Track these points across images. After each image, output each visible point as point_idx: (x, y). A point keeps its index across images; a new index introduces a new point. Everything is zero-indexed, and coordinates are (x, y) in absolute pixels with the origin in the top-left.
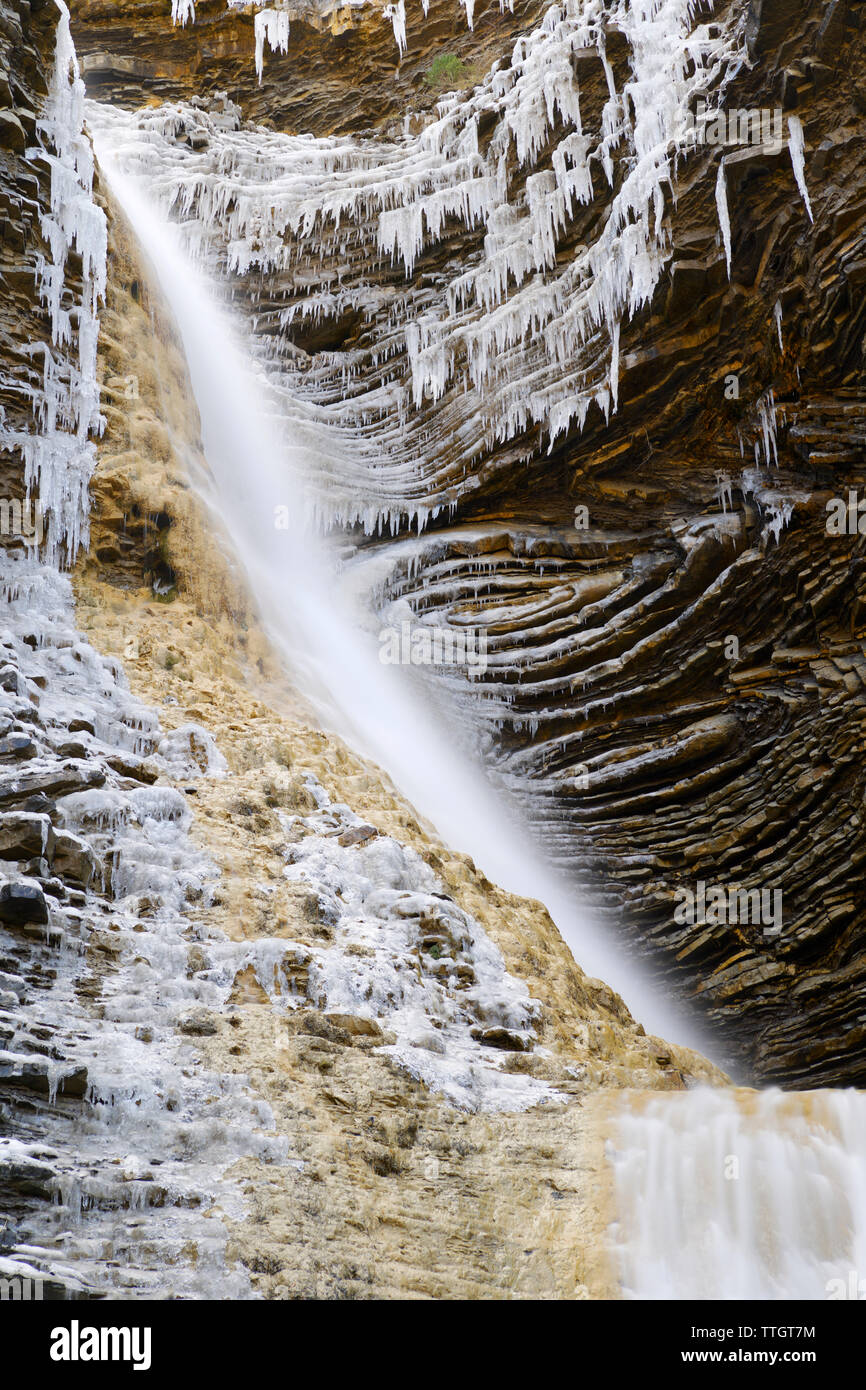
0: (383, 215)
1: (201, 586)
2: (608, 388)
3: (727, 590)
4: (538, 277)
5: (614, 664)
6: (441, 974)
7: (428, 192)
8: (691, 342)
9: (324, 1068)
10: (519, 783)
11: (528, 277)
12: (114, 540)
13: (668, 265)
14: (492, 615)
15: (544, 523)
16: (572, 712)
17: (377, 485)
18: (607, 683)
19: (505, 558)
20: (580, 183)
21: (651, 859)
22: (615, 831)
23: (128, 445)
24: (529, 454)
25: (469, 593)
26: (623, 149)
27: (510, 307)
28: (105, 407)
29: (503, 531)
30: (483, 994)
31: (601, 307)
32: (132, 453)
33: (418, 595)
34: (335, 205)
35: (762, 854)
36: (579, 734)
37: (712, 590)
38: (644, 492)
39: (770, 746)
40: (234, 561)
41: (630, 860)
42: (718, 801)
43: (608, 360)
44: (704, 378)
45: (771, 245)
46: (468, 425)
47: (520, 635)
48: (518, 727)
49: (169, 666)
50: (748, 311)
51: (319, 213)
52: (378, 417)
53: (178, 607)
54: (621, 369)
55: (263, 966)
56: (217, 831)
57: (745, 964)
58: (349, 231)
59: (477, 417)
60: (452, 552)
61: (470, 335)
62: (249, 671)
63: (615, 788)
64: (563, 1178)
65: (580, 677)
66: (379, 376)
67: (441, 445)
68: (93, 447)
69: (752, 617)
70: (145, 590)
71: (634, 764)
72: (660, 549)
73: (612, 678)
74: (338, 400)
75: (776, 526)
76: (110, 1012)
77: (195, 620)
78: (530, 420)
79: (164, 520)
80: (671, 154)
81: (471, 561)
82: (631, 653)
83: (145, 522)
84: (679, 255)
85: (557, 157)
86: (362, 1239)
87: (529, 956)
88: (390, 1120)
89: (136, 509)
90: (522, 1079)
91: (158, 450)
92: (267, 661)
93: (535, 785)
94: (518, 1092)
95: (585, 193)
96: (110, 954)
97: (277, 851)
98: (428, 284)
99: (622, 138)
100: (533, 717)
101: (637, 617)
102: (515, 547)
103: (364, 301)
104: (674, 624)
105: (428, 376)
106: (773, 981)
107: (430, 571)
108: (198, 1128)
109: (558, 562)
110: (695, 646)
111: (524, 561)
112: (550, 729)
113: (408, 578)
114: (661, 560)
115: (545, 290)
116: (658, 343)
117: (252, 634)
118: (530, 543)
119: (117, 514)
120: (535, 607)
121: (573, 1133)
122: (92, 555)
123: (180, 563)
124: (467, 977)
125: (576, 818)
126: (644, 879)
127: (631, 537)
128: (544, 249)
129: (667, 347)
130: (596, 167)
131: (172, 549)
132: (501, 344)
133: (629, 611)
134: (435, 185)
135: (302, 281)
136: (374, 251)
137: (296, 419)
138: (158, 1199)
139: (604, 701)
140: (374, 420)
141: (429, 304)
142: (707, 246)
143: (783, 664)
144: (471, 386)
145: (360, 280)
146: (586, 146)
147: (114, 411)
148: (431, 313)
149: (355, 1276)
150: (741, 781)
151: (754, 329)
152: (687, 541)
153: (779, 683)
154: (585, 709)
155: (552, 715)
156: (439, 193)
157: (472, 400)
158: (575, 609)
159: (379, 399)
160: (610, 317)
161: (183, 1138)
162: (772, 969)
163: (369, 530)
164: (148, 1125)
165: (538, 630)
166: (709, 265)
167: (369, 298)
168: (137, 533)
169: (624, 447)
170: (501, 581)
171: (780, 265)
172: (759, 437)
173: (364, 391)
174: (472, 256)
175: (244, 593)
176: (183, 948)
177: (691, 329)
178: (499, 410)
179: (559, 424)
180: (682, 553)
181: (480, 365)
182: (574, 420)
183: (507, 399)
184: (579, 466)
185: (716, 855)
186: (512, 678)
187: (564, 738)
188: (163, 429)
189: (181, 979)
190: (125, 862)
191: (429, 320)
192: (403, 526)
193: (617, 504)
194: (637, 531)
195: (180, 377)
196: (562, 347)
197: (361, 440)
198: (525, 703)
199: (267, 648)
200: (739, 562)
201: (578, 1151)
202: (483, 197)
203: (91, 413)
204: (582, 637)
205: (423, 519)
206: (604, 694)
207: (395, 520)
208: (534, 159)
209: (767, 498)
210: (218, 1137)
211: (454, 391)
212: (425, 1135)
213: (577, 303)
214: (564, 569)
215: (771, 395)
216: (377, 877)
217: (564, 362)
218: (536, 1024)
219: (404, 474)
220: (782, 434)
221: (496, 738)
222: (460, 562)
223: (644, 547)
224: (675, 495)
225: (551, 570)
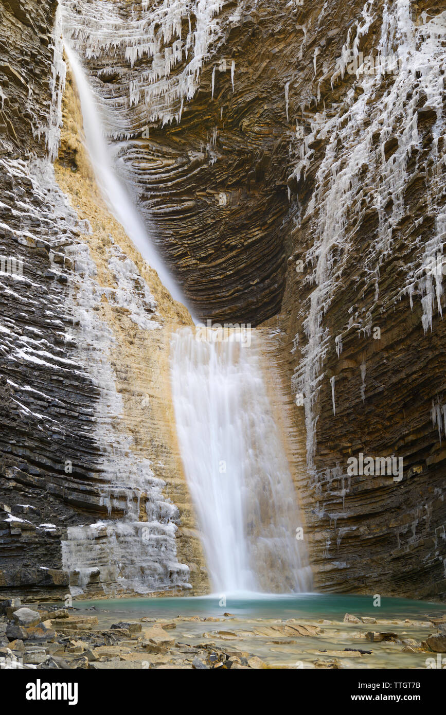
0: (127, 48)
1: (83, 170)
2: (178, 115)
3: (199, 173)
4: (165, 78)
5: (170, 184)
6: (139, 294)
7: (139, 43)
8: (200, 108)
9: (120, 320)
10: (144, 210)
11: (163, 77)
12: (63, 155)
13: (198, 89)
14: (142, 165)
15: (158, 143)
16: (158, 194)
17: (118, 125)
18: (167, 188)
19: (147, 150)
20: (178, 55)
21: (172, 232)
22: (165, 224)
23: (68, 129)
24: (157, 126)
25: (137, 158)
26: (191, 50)
27: (156, 85)
28: (63, 119)
29: (148, 143)
30: (146, 300)
31: (180, 93)
32: (69, 132)
33: (126, 157)
34: (115, 43)
35: (196, 236)
36: (159, 199)
37: (195, 172)
38: (183, 141)
39: (202, 212)
40: (90, 164)
41: (167, 232)
42: (189, 222)
43: (180, 107)
44: (202, 118)
45: (223, 91)
46: (143, 114)
47: (149, 171)
48: (146, 196)
49: (77, 194)
50: (214, 105)
51: (111, 44)
52: (120, 105)
53: (78, 175)
54: (183, 111)
55: (106, 293)
56: (95, 254)
57: (189, 259)
58: (118, 50)
59: (145, 113)
60: (135, 147)
61: (146, 90)
62: (93, 195)
63: (166, 214)
64: (161, 345)
65: (161, 185)
66: (121, 93)
67: (135, 117)
68: (60, 130)
69: (203, 180)
70: (69, 168)
71: (171, 209)
72: (185, 157)
73: (169, 187)
74: (110, 98)
75: (213, 161)
76: (80, 304)
77: (81, 179)
78: (158, 118)
79: (75, 151)
80: (203, 59)
81: (139, 150)
82: (174, 182)
83: (71, 151)
84: (201, 87)
85: (174, 45)
86: (128, 358)
87: (154, 288)
88: (132, 333)
89: (69, 148)
90: (154, 322)
91: (74, 131)
92: (97, 191)
93: (148, 211)
94: (153, 325)
95: (180, 58)
96: (78, 289)
97: (107, 261)
98: (136, 70)
99: (191, 46)
100: (149, 194)
101: (177, 173)
102: (150, 148)
103: (120, 71)
104: (185, 178)
105: (134, 97)
106: (194, 264)
107: (129, 151)
108: (98, 333)
109: (160, 155)
110: (189, 184)
111: (152, 153)
112: (153, 197)
113: (124, 152)
114: (184, 160)
115: (166, 82)
116: (192, 106)
117: (94, 184)
118: (154, 148)
119: (64, 149)
120: (152, 165)
121: (163, 336)
122: (58, 158)
123: (78, 163)
124: (143, 295)
125: (156, 220)
126: (169, 237)
127: (178, 152)
128: (167, 71)
129: (195, 108)
130: (183, 52)
131: (77, 159)
132: (154, 95)
133: (175, 172)
134: (142, 42)
135: (104, 62)
136: (124, 57)
137: (100, 104)
138: (94, 349)
139: (166, 193)
140: (119, 106)
141: (136, 76)
142: (207, 86)
143: (208, 193)
144: (145, 104)
145: (119, 65)
146: (182, 44)
147: (65, 119)
148: (137, 79)
149: (128, 367)
150: (194, 218)
151: (215, 110)
152: (191, 158)
153: (207, 197)
154: (162, 193)
155: (154, 194)
156: (142, 45)
157: (144, 107)
158: (162, 168)
159: (121, 100)
160: (182, 96)
161: (97, 336)
162: (194, 262)
163: (115, 138)
164: (90, 332)
165: (153, 171)
166: (207, 91)
167: (121, 71)
168: (69, 153)
169: (180, 129)
170: (146, 156)
171: (224, 96)
172: (212, 137)
173: (117, 97)
174: (149, 65)
175: (92, 173)
176: (91, 288)
177: (201, 105)
178: (151, 112)
179: (165, 122)
180: (190, 161)
181: (148, 99)
182: (169, 121)
183: (153, 110)
184: (168, 131)
185: (186, 234)
186: (145, 183)
187: (156, 200)
188: (75, 124)
189: (91, 295)
190: (78, 263)
191: (136, 82)
192: (124, 138)
193: (176, 143)
194: (180, 151)
195: (79, 108)
196: (169, 100)
197: (115, 111)
198: (148, 190)
199: (97, 188)
200: (203, 167)
201: (165, 340)
202: (153, 49)
203: (60, 121)
204: (163, 175)
205: (128, 137)
206: (167, 191)
207: (122, 136)
208: (168, 43)
209: (212, 153)
210: (103, 336)
211: (140, 104)
212: (137, 336)
213: (174, 89)
214: (161, 157)
215: (217, 128)
216: (127, 269)
217: (169, 104)
218: (156, 307)
219: (125, 123)
220: (217, 138)
221: (140, 198)
222: (137, 149)
223: (181, 155)
224: (190, 144)
225: (158, 156)
